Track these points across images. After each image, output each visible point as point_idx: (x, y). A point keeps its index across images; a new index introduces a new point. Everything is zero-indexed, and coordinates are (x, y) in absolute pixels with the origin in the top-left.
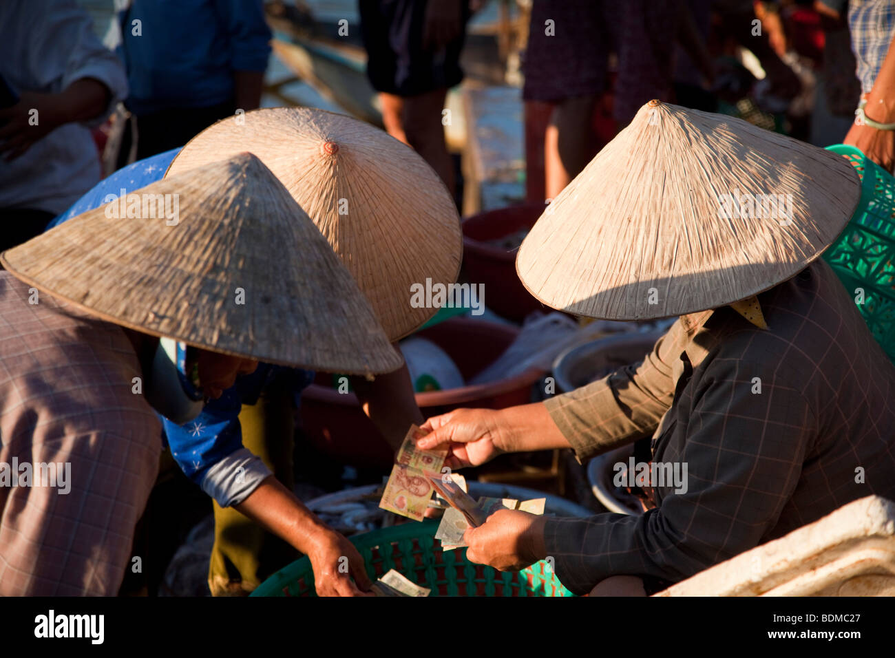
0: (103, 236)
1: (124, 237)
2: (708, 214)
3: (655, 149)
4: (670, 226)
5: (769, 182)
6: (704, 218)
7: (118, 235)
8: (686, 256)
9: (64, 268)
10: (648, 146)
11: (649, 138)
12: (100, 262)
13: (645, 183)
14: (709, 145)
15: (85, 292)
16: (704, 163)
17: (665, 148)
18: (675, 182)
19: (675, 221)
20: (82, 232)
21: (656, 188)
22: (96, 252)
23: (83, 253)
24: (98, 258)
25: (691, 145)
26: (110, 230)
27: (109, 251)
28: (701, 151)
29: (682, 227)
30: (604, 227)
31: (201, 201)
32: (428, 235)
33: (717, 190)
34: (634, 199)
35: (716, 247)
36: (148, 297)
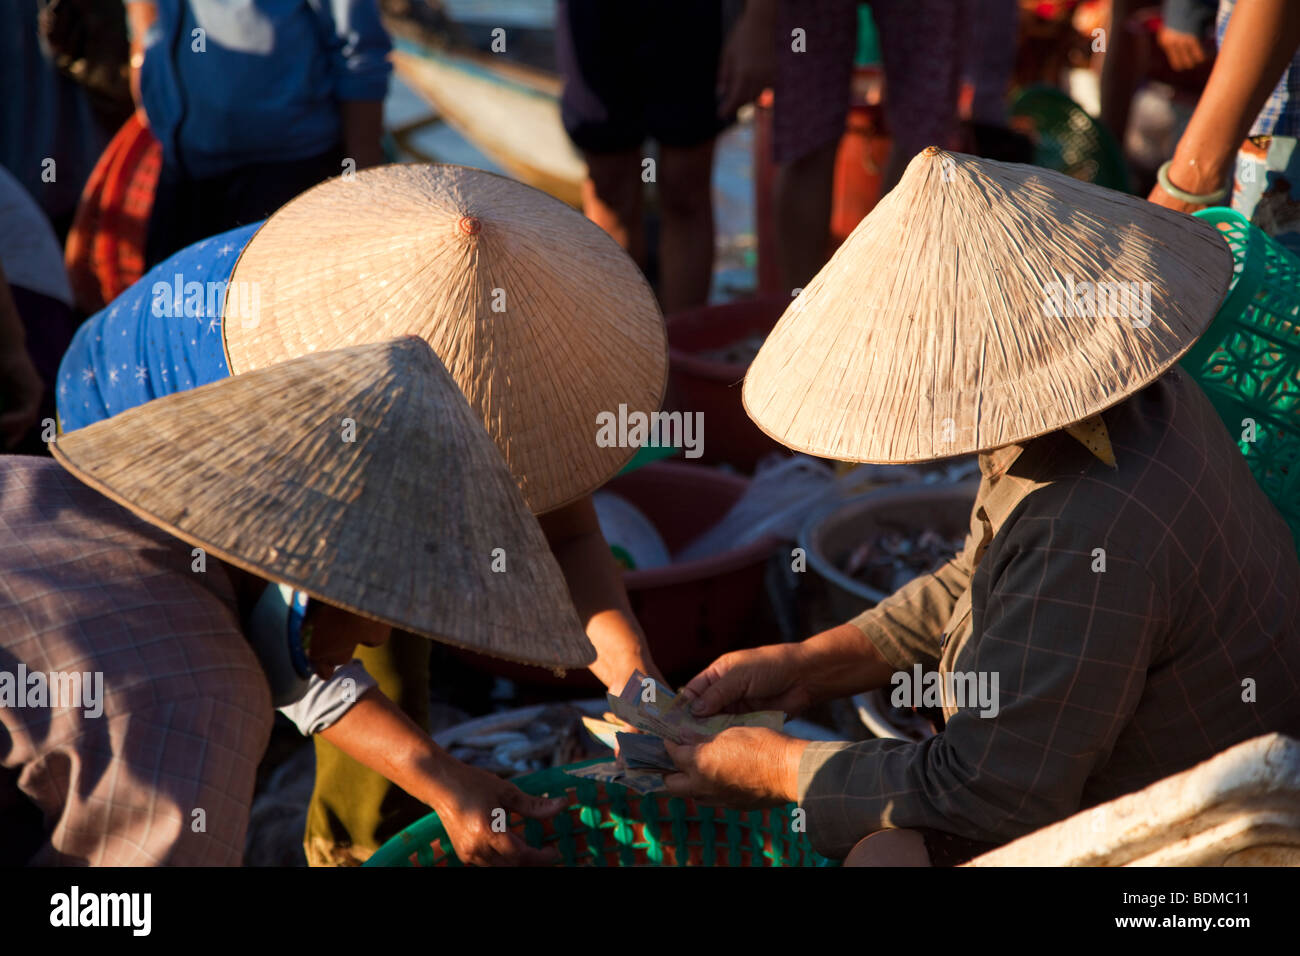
0: (206, 432)
1: (237, 437)
2: (1025, 302)
3: (939, 216)
4: (971, 323)
5: (1107, 252)
6: (1019, 307)
7: (230, 433)
8: (998, 363)
9: (151, 472)
10: (928, 211)
11: (930, 200)
12: (203, 469)
13: (929, 263)
14: (1015, 204)
15: (181, 510)
16: (1011, 229)
17: (953, 213)
18: (974, 262)
19: (977, 314)
20: (176, 423)
21: (947, 269)
22: (197, 454)
23: (177, 454)
24: (200, 464)
25: (991, 205)
26: (218, 425)
27: (216, 455)
28: (1006, 213)
29: (989, 322)
30: (875, 333)
31: (349, 397)
32: (613, 360)
33: (1034, 265)
34: (915, 288)
35: (1040, 348)
36: (271, 526)
